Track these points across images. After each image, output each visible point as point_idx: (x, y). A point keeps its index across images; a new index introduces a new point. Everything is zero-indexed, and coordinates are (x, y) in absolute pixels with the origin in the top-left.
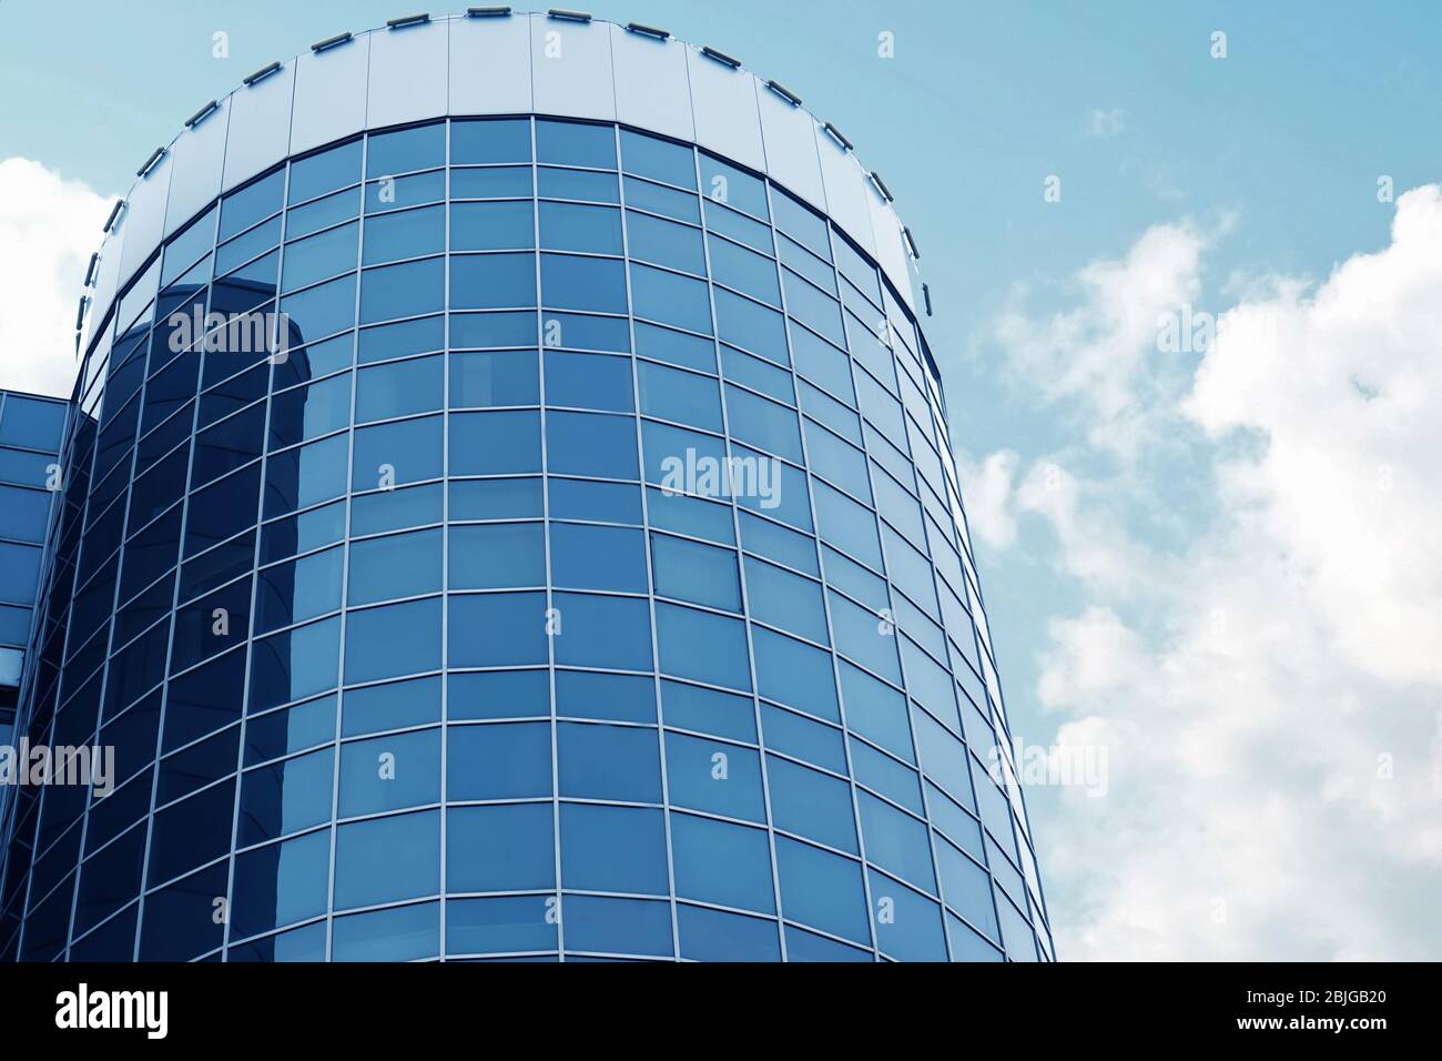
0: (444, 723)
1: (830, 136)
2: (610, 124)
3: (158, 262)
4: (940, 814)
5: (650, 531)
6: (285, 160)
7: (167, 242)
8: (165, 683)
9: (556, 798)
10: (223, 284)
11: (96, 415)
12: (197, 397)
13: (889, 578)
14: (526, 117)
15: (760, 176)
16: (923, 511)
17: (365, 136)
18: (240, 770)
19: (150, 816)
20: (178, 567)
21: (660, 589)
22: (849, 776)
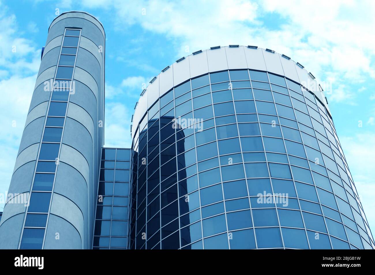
0: (225, 213)
1: (299, 65)
2: (246, 69)
3: (147, 115)
4: (345, 221)
5: (268, 162)
6: (173, 88)
7: (148, 110)
8: (160, 210)
9: (254, 227)
10: (162, 118)
11: (137, 151)
12: (160, 144)
13: (326, 167)
14: (227, 70)
15: (283, 77)
16: (332, 150)
17: (191, 80)
18: (180, 229)
19: (161, 241)
20: (160, 184)
21: (272, 175)
22: (322, 215)
